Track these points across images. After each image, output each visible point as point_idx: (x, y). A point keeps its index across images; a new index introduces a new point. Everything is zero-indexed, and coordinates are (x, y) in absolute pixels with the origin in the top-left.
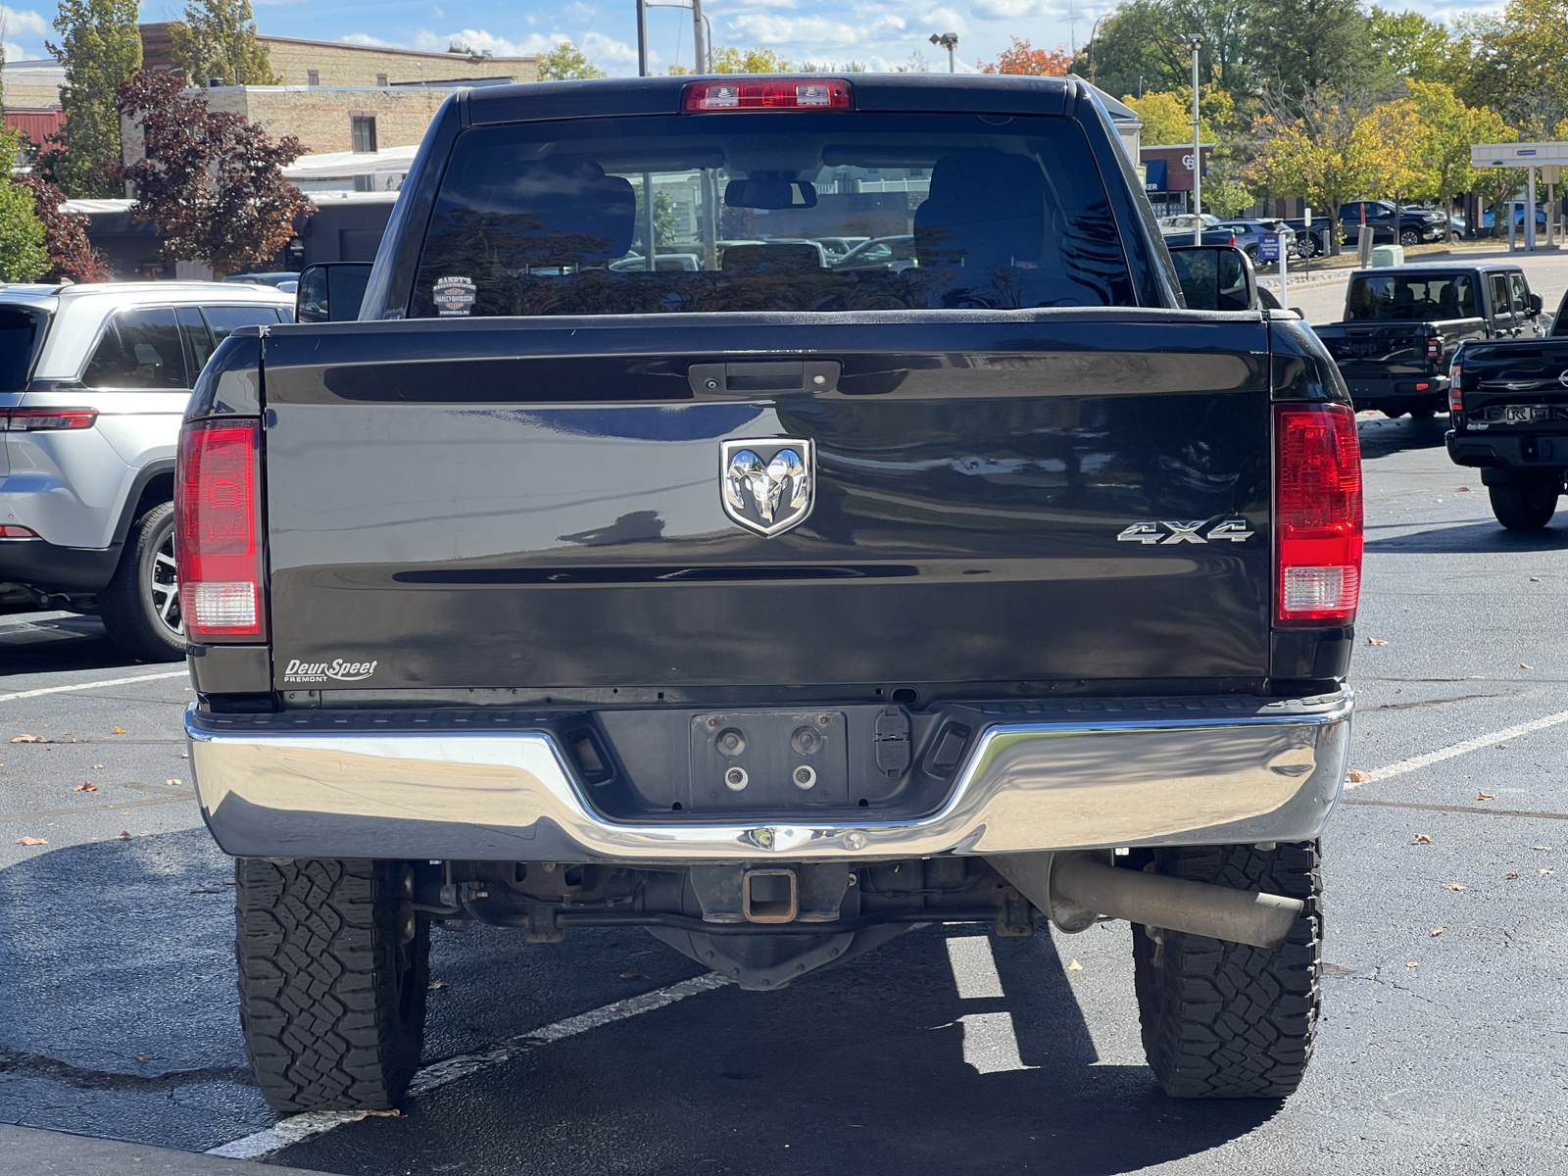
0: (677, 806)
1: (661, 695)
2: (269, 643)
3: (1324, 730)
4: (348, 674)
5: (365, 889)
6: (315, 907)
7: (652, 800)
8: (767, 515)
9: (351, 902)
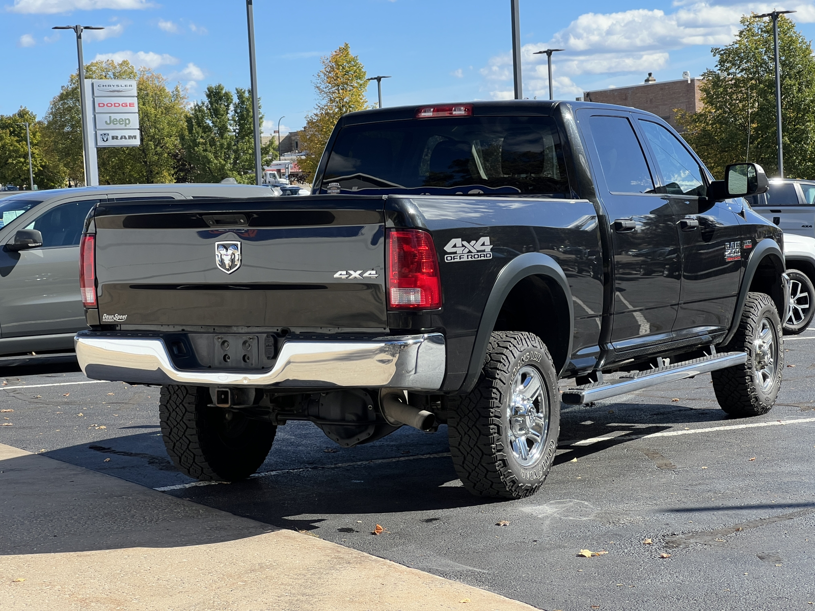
0: (210, 367)
1: (214, 329)
2: (98, 308)
3: (402, 347)
4: (119, 319)
5: (192, 399)
6: (178, 404)
7: (203, 365)
8: (227, 267)
9: (189, 403)
